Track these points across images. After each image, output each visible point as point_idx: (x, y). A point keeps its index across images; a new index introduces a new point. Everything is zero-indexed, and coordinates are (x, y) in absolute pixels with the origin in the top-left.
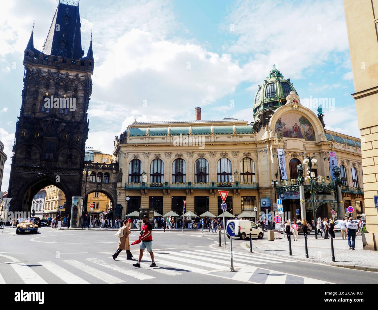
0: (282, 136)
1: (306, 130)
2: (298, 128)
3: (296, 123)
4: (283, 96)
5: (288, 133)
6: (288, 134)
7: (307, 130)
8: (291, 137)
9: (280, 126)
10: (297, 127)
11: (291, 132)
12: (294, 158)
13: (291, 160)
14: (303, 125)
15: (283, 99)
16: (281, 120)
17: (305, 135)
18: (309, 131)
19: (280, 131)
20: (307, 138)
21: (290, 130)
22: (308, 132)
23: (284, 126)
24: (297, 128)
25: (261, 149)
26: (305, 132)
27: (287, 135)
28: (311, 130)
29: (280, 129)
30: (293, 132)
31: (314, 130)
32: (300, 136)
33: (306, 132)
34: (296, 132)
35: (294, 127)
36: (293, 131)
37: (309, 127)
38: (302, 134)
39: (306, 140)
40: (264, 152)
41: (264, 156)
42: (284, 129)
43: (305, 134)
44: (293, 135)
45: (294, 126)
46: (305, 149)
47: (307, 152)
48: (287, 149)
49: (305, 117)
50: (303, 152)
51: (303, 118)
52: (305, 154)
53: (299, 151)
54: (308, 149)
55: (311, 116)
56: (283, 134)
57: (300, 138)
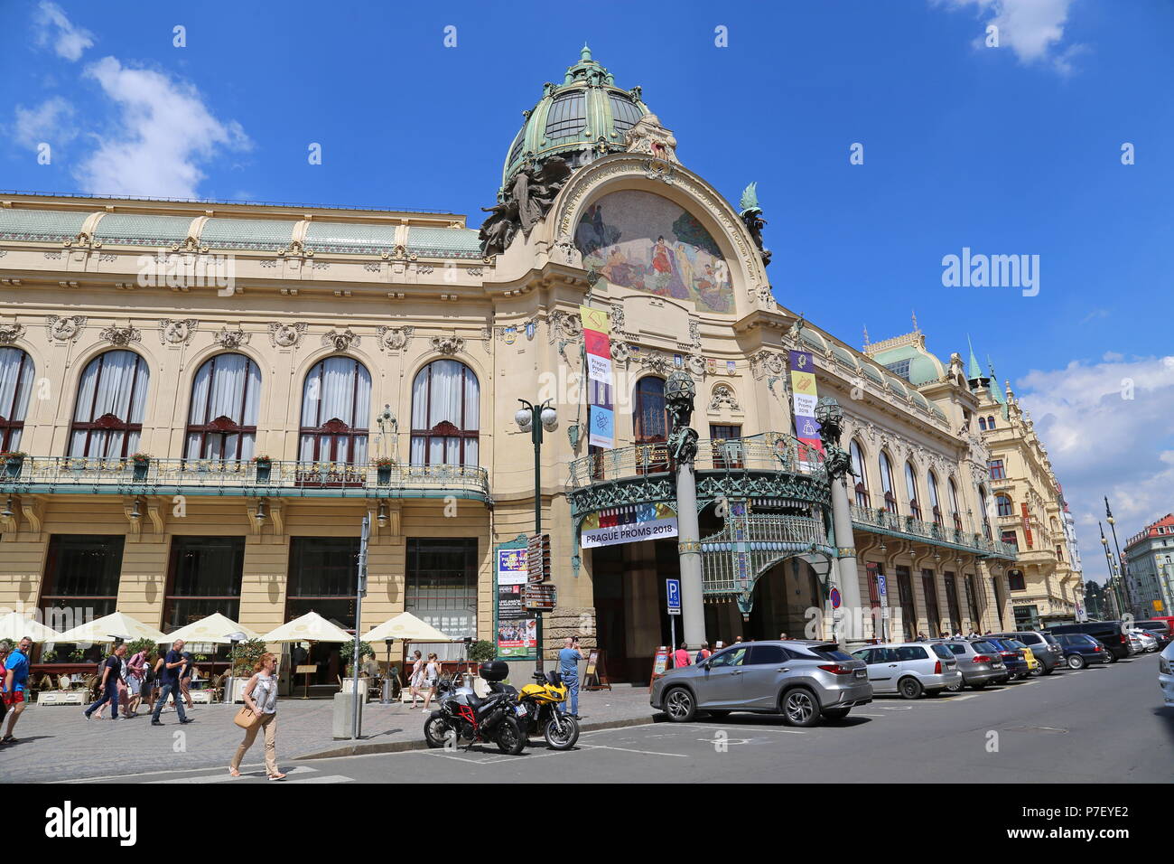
0: (607, 278)
2: (669, 259)
3: (661, 238)
4: (614, 134)
5: (631, 269)
6: (630, 276)
7: (704, 269)
8: (641, 287)
9: (597, 239)
10: (667, 254)
11: (641, 270)
12: (647, 372)
13: (639, 382)
16: (601, 212)
17: (697, 286)
20: (704, 302)
21: (636, 258)
22: (707, 278)
24: (664, 256)
25: (510, 323)
26: (694, 274)
27: (625, 277)
28: (720, 271)
30: (650, 272)
32: (679, 291)
33: (698, 276)
34: (661, 271)
35: (657, 252)
36: (648, 266)
38: (686, 284)
39: (700, 310)
40: (521, 332)
41: (522, 352)
42: (613, 253)
43: (696, 284)
44: (650, 282)
45: (653, 250)
46: (695, 342)
47: (705, 354)
48: (623, 333)
49: (696, 219)
50: (687, 354)
51: (688, 222)
52: (698, 361)
53: (674, 347)
54: (707, 344)
55: (719, 217)
56: (610, 273)
57: (678, 298)
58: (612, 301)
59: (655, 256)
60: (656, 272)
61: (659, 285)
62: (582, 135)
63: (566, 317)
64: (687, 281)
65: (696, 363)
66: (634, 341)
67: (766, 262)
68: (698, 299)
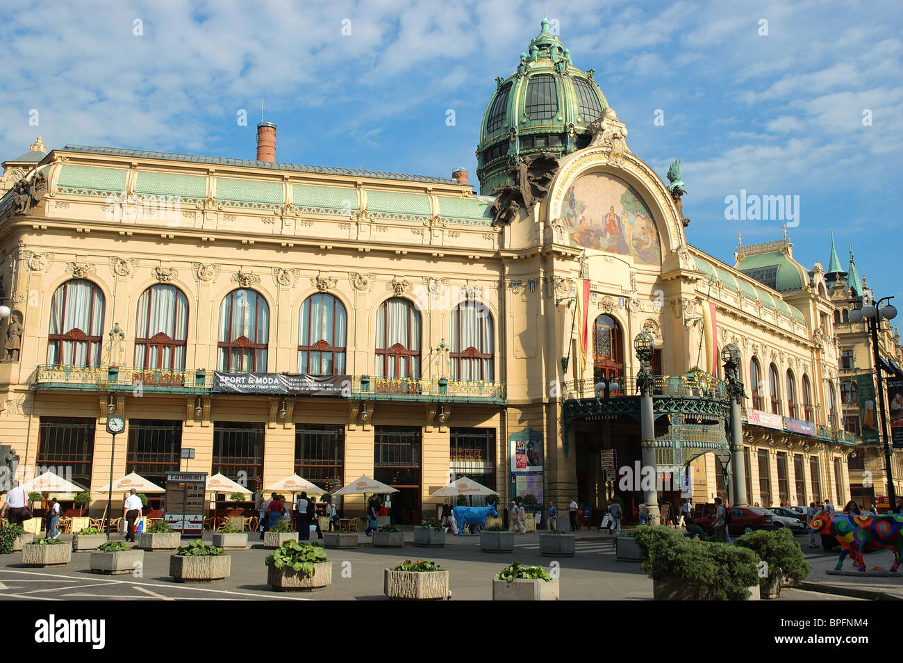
0: (577, 242)
1: (638, 231)
2: (617, 223)
3: (612, 207)
4: (579, 120)
5: (592, 234)
6: (591, 239)
8: (598, 247)
9: (571, 212)
10: (616, 219)
11: (599, 234)
12: (604, 312)
13: (596, 320)
14: (630, 214)
15: (579, 130)
16: (575, 192)
17: (635, 245)
18: (644, 234)
19: (571, 225)
20: (640, 257)
21: (596, 225)
22: (642, 237)
23: (582, 212)
24: (614, 221)
25: (516, 279)
26: (633, 235)
27: (588, 239)
28: (651, 232)
29: (572, 220)
30: (604, 234)
32: (620, 248)
33: (636, 237)
34: (611, 234)
35: (608, 218)
36: (603, 231)
37: (645, 220)
38: (627, 242)
39: (635, 262)
40: (524, 286)
41: (525, 301)
42: (581, 222)
43: (635, 242)
44: (604, 242)
45: (606, 216)
46: (633, 288)
47: (639, 297)
49: (636, 193)
50: (627, 297)
52: (635, 302)
53: (619, 292)
54: (641, 289)
55: (654, 191)
56: (579, 238)
57: (622, 254)
59: (608, 222)
60: (608, 234)
62: (555, 119)
63: (560, 280)
64: (629, 241)
65: (633, 304)
67: (685, 225)
68: (635, 254)
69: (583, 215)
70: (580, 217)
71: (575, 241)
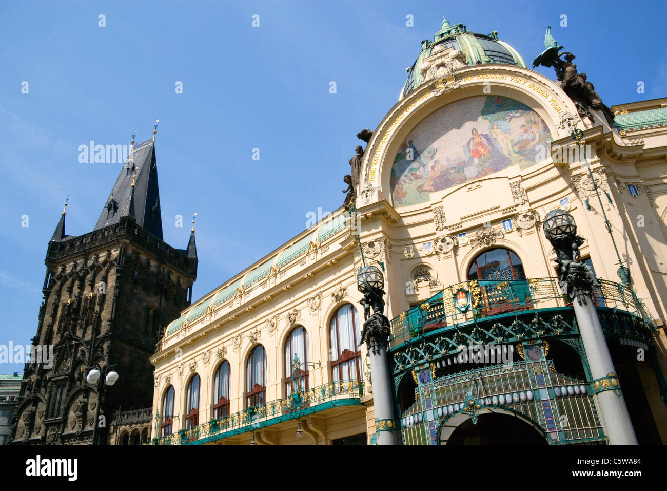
0: (431, 191)
3: (474, 129)
5: (451, 171)
6: (450, 177)
7: (522, 131)
10: (482, 139)
11: (461, 166)
12: (480, 249)
13: (471, 262)
14: (499, 123)
18: (526, 131)
19: (417, 177)
21: (454, 160)
22: (525, 137)
23: (432, 157)
24: (481, 144)
26: (512, 141)
27: (447, 180)
28: (535, 123)
29: (418, 173)
30: (469, 163)
31: (543, 121)
32: (495, 165)
33: (516, 140)
34: (480, 157)
35: (472, 143)
36: (467, 160)
37: (523, 118)
38: (506, 153)
39: (522, 168)
42: (433, 168)
43: (516, 149)
44: (470, 172)
45: (469, 143)
46: (520, 201)
47: (533, 206)
48: (446, 228)
49: (499, 97)
50: (514, 215)
51: (493, 103)
52: (525, 216)
53: (500, 215)
54: (533, 196)
55: (513, 83)
56: (432, 185)
57: (501, 169)
58: (433, 207)
59: (472, 148)
60: (476, 160)
61: (480, 169)
64: (506, 150)
65: (524, 219)
66: (458, 230)
68: (520, 161)
69: (435, 159)
70: (431, 163)
71: (426, 190)
